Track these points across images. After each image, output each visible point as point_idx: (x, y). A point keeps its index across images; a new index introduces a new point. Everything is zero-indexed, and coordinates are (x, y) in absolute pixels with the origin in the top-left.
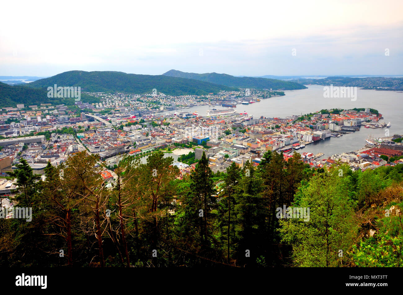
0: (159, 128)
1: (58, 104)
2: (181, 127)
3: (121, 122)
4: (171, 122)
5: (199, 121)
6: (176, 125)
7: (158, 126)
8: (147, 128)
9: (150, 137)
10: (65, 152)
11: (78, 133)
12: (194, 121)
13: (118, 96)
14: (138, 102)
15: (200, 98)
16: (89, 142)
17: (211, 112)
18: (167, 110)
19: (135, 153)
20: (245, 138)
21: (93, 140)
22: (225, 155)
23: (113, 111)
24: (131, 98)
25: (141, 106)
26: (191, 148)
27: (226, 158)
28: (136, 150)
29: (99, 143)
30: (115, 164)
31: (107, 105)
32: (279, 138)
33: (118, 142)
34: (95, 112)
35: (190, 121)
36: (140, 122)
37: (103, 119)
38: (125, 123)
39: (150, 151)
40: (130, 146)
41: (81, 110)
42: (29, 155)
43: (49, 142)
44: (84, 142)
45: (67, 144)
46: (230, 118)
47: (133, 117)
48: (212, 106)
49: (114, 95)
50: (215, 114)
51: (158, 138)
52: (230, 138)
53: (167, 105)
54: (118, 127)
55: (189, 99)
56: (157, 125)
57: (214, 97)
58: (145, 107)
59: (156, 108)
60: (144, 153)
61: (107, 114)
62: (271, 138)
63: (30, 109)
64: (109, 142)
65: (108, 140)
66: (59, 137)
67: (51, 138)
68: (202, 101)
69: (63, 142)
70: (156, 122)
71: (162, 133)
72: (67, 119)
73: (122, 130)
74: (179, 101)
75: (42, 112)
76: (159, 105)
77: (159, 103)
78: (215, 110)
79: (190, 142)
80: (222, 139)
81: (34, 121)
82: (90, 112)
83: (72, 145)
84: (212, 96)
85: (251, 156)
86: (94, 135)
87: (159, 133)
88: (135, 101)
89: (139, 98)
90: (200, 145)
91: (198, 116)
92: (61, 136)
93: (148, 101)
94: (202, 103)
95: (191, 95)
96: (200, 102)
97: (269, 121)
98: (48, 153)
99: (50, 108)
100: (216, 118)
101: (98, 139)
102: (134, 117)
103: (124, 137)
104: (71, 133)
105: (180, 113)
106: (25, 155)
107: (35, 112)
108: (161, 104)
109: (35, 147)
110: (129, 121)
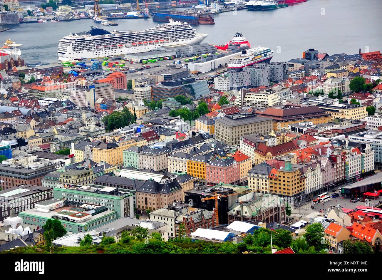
17: (80, 45)
20: (186, 143)
32: (347, 132)
46: (164, 65)
50: (102, 54)
52: (112, 146)
62: (310, 135)
85: (180, 219)
97: (333, 67)
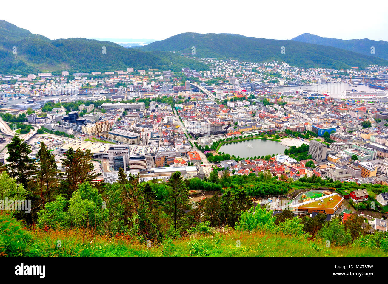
0: (271, 108)
1: (165, 70)
2: (300, 110)
3: (226, 96)
4: (288, 101)
5: (327, 104)
6: (294, 106)
7: (270, 105)
8: (256, 107)
9: (256, 118)
10: (160, 123)
11: (177, 104)
12: (321, 103)
13: (231, 64)
14: (253, 72)
15: (338, 74)
16: (186, 115)
18: (289, 85)
19: (233, 134)
21: (190, 113)
22: (352, 156)
23: (221, 81)
24: (246, 67)
25: (256, 78)
26: (307, 139)
27: (353, 160)
28: (235, 131)
29: (197, 118)
30: (207, 145)
31: (216, 74)
33: (217, 119)
34: (201, 82)
35: (314, 102)
36: (250, 98)
37: (208, 90)
38: (230, 97)
39: (252, 136)
40: (230, 126)
41: (187, 78)
42: (126, 121)
43: (147, 110)
44: (180, 114)
45: (164, 115)
46: (376, 104)
47: (243, 91)
48: (353, 85)
49: (226, 62)
50: (355, 97)
51: (266, 120)
52: (367, 133)
53: (290, 79)
54: (221, 101)
55: (322, 73)
56: (268, 104)
57: (359, 73)
58: (261, 80)
59: (274, 82)
60: (245, 137)
61: (214, 85)
63: (138, 74)
64: (207, 118)
65: (207, 115)
66: (157, 106)
67: (150, 106)
68: (340, 77)
69: (160, 112)
70: (269, 100)
71: (274, 115)
72: (171, 87)
73: (225, 106)
74: (306, 74)
75: (149, 77)
76: (279, 79)
77: (280, 76)
78: (355, 91)
79: (308, 131)
80: (354, 133)
81: (139, 86)
82: (196, 81)
83: (167, 117)
84: (356, 71)
86: (193, 108)
87: (269, 114)
88: (250, 71)
89: (255, 68)
90: (320, 136)
91: (327, 98)
92: (159, 106)
93: (266, 72)
94: (339, 80)
95: (326, 68)
96: (337, 79)
98: (143, 122)
99: (157, 73)
100: (354, 102)
101: (196, 113)
102: (245, 91)
103: (226, 114)
104: (170, 103)
105: (304, 91)
106: (123, 122)
107: (142, 77)
108: (282, 78)
109: (133, 114)
110: (236, 95)
